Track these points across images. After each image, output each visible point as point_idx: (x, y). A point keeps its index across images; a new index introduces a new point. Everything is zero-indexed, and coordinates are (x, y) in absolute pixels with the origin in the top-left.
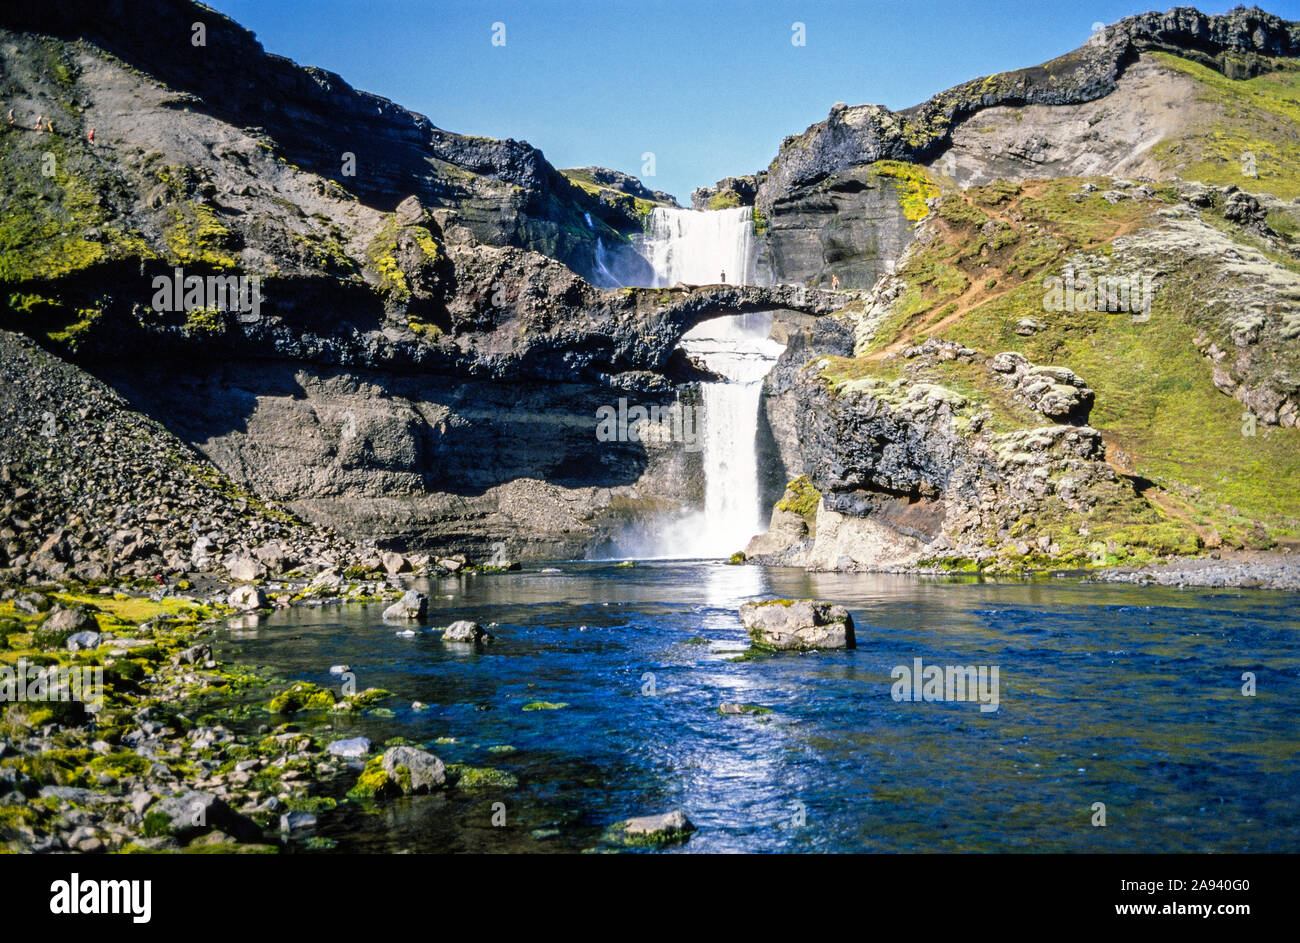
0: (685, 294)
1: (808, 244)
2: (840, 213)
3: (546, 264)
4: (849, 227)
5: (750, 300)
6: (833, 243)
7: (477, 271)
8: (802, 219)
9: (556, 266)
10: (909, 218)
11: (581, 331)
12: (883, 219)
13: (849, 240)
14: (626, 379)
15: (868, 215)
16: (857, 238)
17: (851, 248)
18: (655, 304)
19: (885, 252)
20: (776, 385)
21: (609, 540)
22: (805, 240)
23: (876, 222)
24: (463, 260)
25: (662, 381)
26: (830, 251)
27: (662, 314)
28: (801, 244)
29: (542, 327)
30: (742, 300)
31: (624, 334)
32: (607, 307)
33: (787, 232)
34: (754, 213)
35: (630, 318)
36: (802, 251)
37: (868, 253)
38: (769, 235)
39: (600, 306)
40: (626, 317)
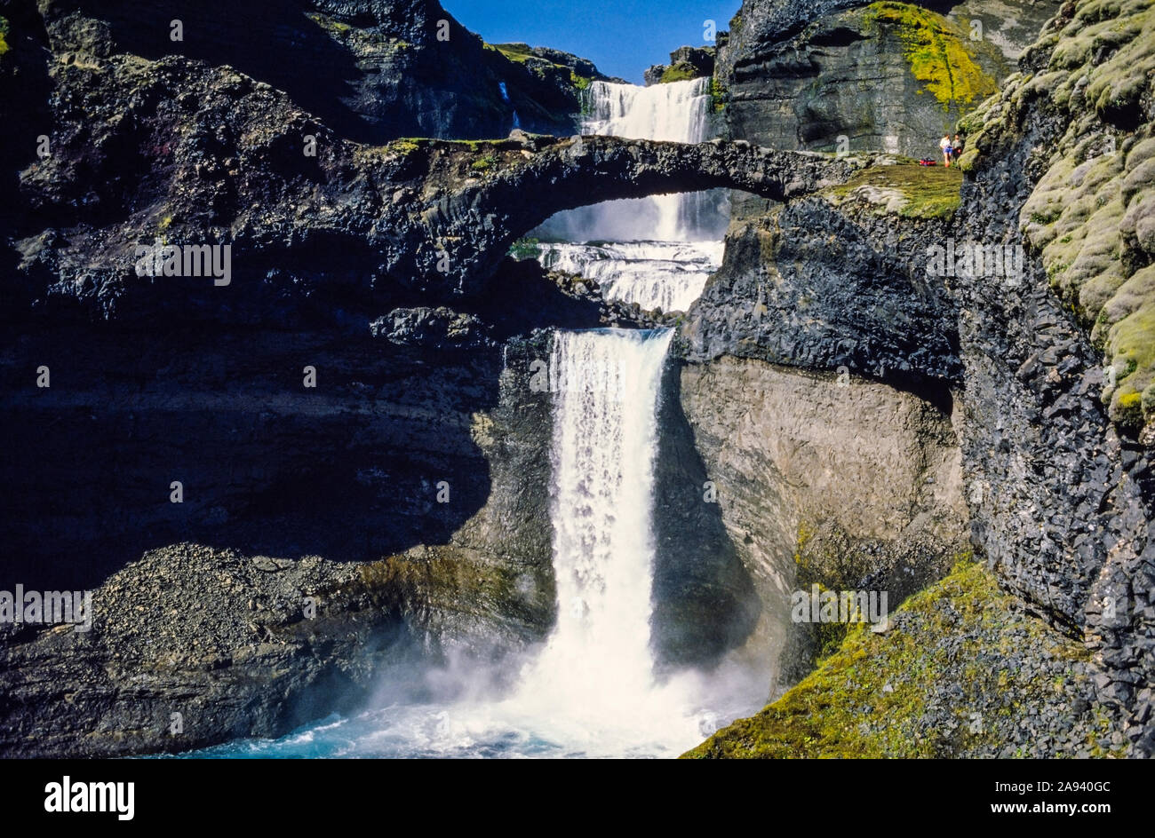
0: (526, 153)
1: (778, 119)
2: (822, 74)
3: (246, 88)
4: (833, 92)
5: (657, 167)
6: (811, 114)
7: (97, 101)
8: (771, 87)
9: (266, 95)
10: (919, 77)
11: (298, 223)
12: (884, 79)
13: (834, 110)
14: (398, 322)
15: (860, 74)
16: (846, 106)
17: (836, 121)
18: (462, 173)
19: (885, 125)
20: (697, 343)
21: (330, 670)
22: (775, 114)
23: (872, 83)
24: (72, 79)
25: (472, 325)
26: (807, 127)
27: (474, 191)
28: (769, 118)
29: (211, 214)
30: (640, 168)
31: (391, 232)
32: (362, 177)
33: (751, 104)
34: (711, 85)
35: (407, 198)
36: (769, 128)
37: (860, 127)
38: (728, 110)
39: (349, 173)
40: (397, 196)
